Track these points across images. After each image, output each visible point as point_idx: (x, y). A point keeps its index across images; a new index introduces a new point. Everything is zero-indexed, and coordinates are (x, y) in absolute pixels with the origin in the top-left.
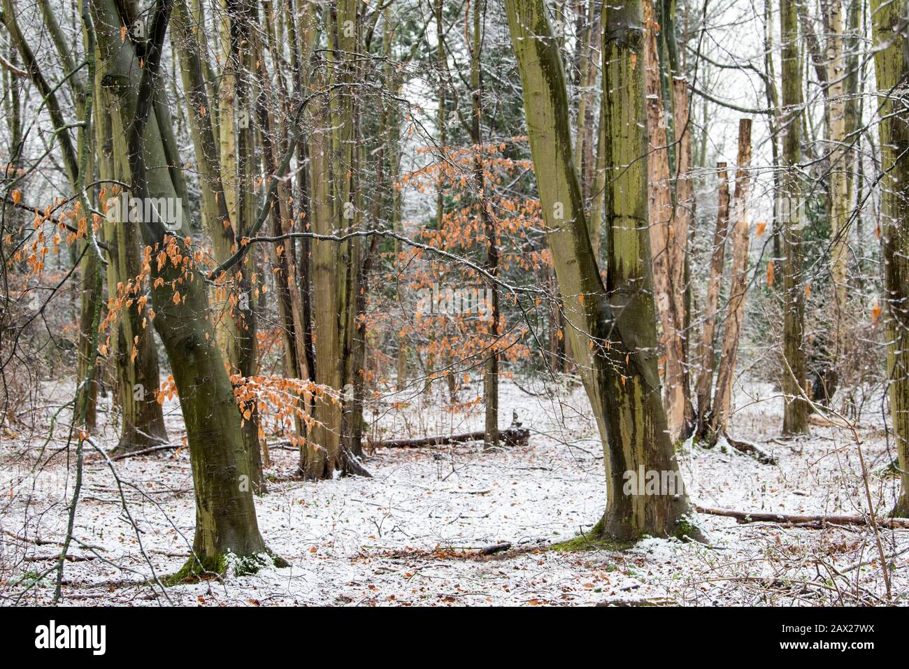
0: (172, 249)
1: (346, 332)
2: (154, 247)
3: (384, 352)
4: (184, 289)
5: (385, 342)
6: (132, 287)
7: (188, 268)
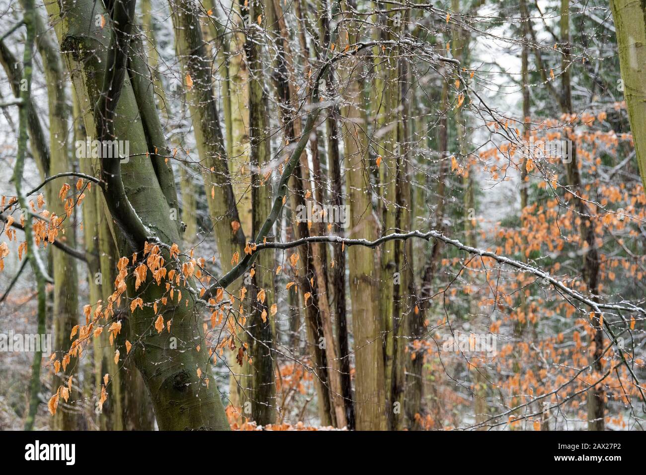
0: (154, 260)
1: (394, 363)
2: (131, 259)
3: (456, 389)
4: (170, 311)
5: (457, 377)
6: (103, 310)
7: (175, 284)
